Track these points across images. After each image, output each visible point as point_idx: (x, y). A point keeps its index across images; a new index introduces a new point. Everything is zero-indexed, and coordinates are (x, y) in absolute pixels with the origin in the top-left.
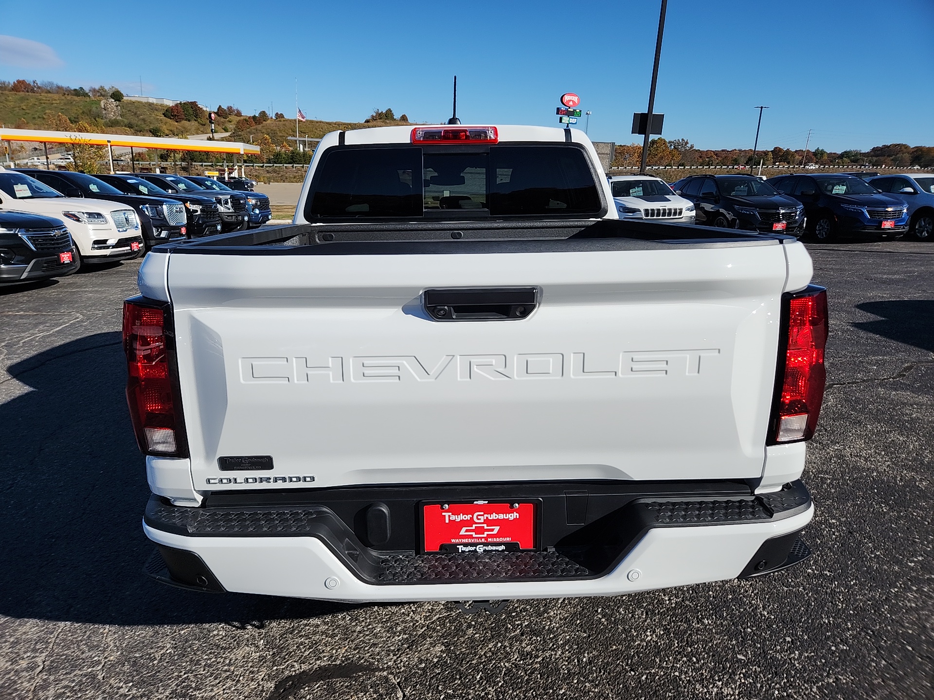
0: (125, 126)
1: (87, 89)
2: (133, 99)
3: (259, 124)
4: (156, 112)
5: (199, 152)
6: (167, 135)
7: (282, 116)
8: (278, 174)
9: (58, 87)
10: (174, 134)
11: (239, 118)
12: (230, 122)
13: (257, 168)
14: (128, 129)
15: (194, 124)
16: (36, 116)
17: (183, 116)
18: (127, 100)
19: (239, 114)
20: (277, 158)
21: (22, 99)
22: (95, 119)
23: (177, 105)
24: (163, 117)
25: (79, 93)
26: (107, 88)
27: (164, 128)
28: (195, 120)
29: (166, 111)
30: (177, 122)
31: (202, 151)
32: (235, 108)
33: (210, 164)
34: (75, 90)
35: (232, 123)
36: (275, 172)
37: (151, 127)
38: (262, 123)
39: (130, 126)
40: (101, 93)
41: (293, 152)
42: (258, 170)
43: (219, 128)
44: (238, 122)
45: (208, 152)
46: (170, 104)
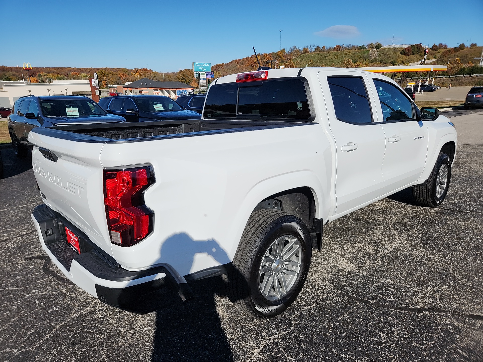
0: (379, 62)
1: (365, 45)
2: (386, 47)
3: (457, 52)
4: (397, 52)
5: (412, 72)
6: (399, 64)
7: (475, 45)
8: (459, 81)
9: (353, 46)
10: (403, 63)
11: (445, 50)
12: (439, 53)
13: (445, 78)
14: (380, 63)
15: (417, 56)
16: (340, 61)
17: (411, 53)
18: (383, 48)
19: (446, 47)
20: (462, 72)
21: (336, 54)
22: (365, 60)
23: (409, 47)
24: (400, 54)
25: (362, 48)
26: (374, 43)
27: (399, 61)
28: (418, 54)
29: (402, 51)
30: (407, 56)
31: (414, 72)
32: (443, 44)
33: (416, 78)
34: (360, 46)
35: (440, 53)
36: (456, 80)
37: (392, 61)
38: (459, 51)
39: (381, 61)
40: (371, 46)
41: (473, 67)
42: (445, 79)
43: (431, 57)
44: (443, 53)
45: (418, 71)
46: (406, 46)
